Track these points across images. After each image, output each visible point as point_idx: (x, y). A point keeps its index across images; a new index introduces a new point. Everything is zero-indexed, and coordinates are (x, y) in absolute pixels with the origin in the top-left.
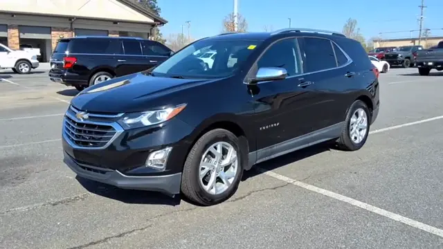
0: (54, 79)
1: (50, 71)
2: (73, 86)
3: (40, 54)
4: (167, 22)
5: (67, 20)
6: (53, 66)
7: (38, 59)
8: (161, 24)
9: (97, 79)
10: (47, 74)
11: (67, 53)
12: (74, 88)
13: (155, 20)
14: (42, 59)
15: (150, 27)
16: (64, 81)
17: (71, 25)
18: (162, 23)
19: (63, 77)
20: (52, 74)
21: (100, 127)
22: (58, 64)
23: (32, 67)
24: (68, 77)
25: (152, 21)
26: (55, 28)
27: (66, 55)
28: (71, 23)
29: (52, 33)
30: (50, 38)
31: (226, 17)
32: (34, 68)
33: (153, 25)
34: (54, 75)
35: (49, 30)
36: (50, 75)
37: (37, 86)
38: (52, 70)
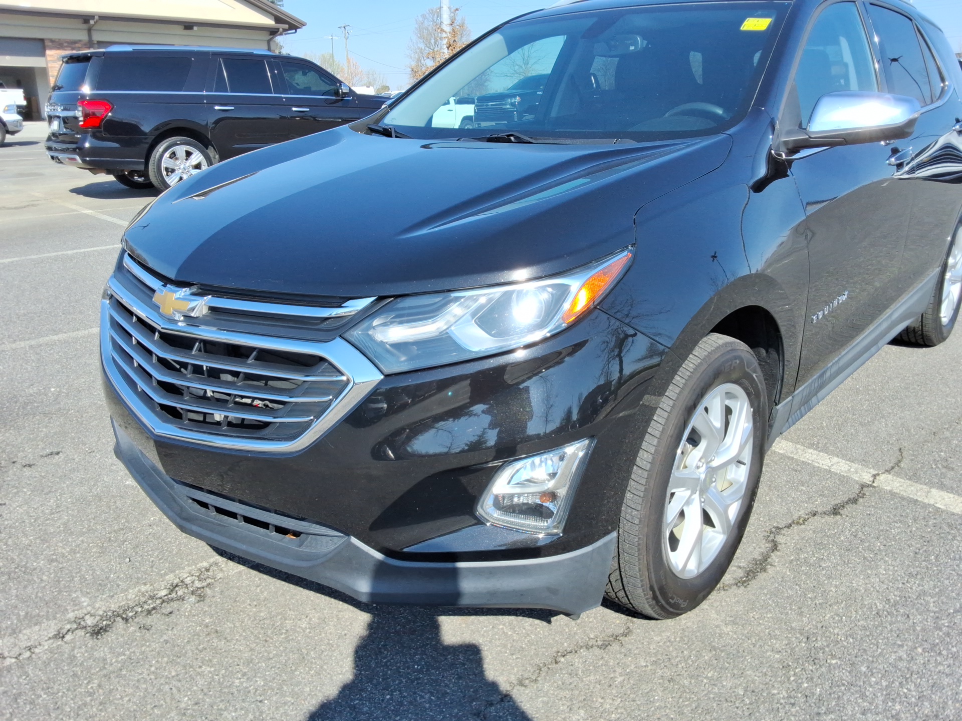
0: (61, 156)
1: (49, 139)
2: (109, 172)
3: (24, 103)
4: (303, 24)
5: (79, 24)
6: (55, 125)
7: (19, 113)
8: (290, 29)
9: (167, 155)
10: (41, 148)
11: (86, 89)
12: (111, 178)
13: (278, 20)
14: (29, 113)
15: (266, 36)
16: (84, 161)
17: (90, 35)
18: (293, 26)
19: (80, 151)
20: (54, 145)
21: (266, 356)
22: (65, 120)
23: (8, 132)
24: (93, 151)
25: (269, 22)
26: (52, 41)
27: (83, 96)
28: (89, 30)
29: (48, 52)
30: (44, 65)
31: (424, 16)
32: (13, 133)
33: (273, 32)
34: (59, 146)
35: (39, 46)
36: (49, 149)
37: (21, 175)
38: (54, 134)
